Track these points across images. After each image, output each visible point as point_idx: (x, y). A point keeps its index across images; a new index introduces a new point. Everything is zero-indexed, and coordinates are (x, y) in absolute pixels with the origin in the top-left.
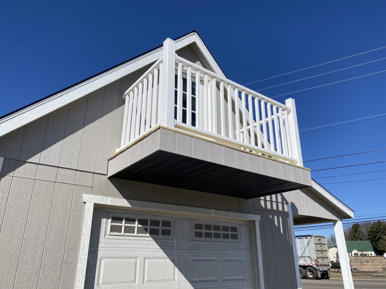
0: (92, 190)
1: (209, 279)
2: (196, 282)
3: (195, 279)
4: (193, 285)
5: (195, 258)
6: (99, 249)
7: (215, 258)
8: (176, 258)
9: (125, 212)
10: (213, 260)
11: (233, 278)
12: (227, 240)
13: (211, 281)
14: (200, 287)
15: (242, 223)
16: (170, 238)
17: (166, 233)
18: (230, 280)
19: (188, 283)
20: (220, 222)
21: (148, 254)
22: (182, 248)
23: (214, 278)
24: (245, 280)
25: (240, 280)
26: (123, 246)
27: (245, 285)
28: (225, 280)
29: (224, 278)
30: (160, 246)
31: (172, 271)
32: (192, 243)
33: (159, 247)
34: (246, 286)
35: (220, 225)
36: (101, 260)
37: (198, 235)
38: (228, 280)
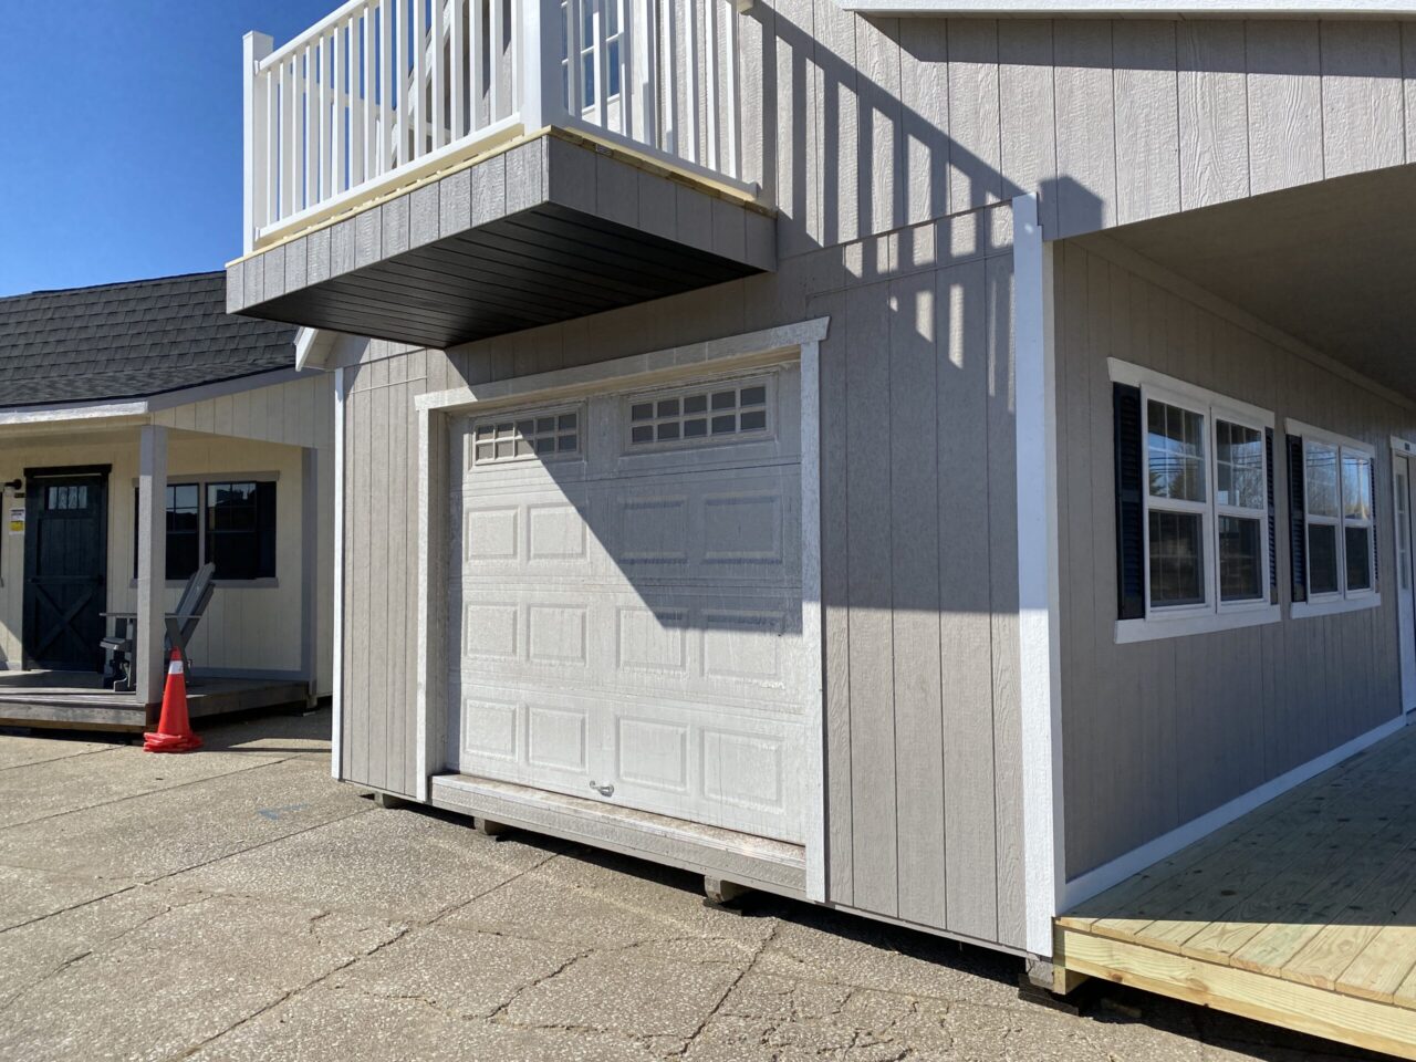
0: (428, 385)
1: (667, 555)
2: (633, 562)
3: (630, 555)
4: (624, 571)
5: (630, 501)
6: (464, 493)
7: (684, 497)
8: (587, 502)
9: (494, 412)
10: (678, 504)
11: (738, 555)
12: (728, 436)
13: (669, 561)
14: (642, 576)
15: (787, 366)
16: (575, 454)
17: (568, 444)
18: (730, 561)
19: (613, 563)
20: (705, 382)
21: (533, 498)
22: (599, 477)
23: (679, 555)
24: (781, 562)
25: (763, 561)
26: (495, 484)
27: (782, 580)
28: (711, 562)
29: (709, 555)
30: (554, 478)
31: (579, 534)
32: (623, 461)
33: (552, 481)
34: (786, 584)
35: (703, 392)
36: (468, 514)
37: (641, 435)
38: (722, 561)
